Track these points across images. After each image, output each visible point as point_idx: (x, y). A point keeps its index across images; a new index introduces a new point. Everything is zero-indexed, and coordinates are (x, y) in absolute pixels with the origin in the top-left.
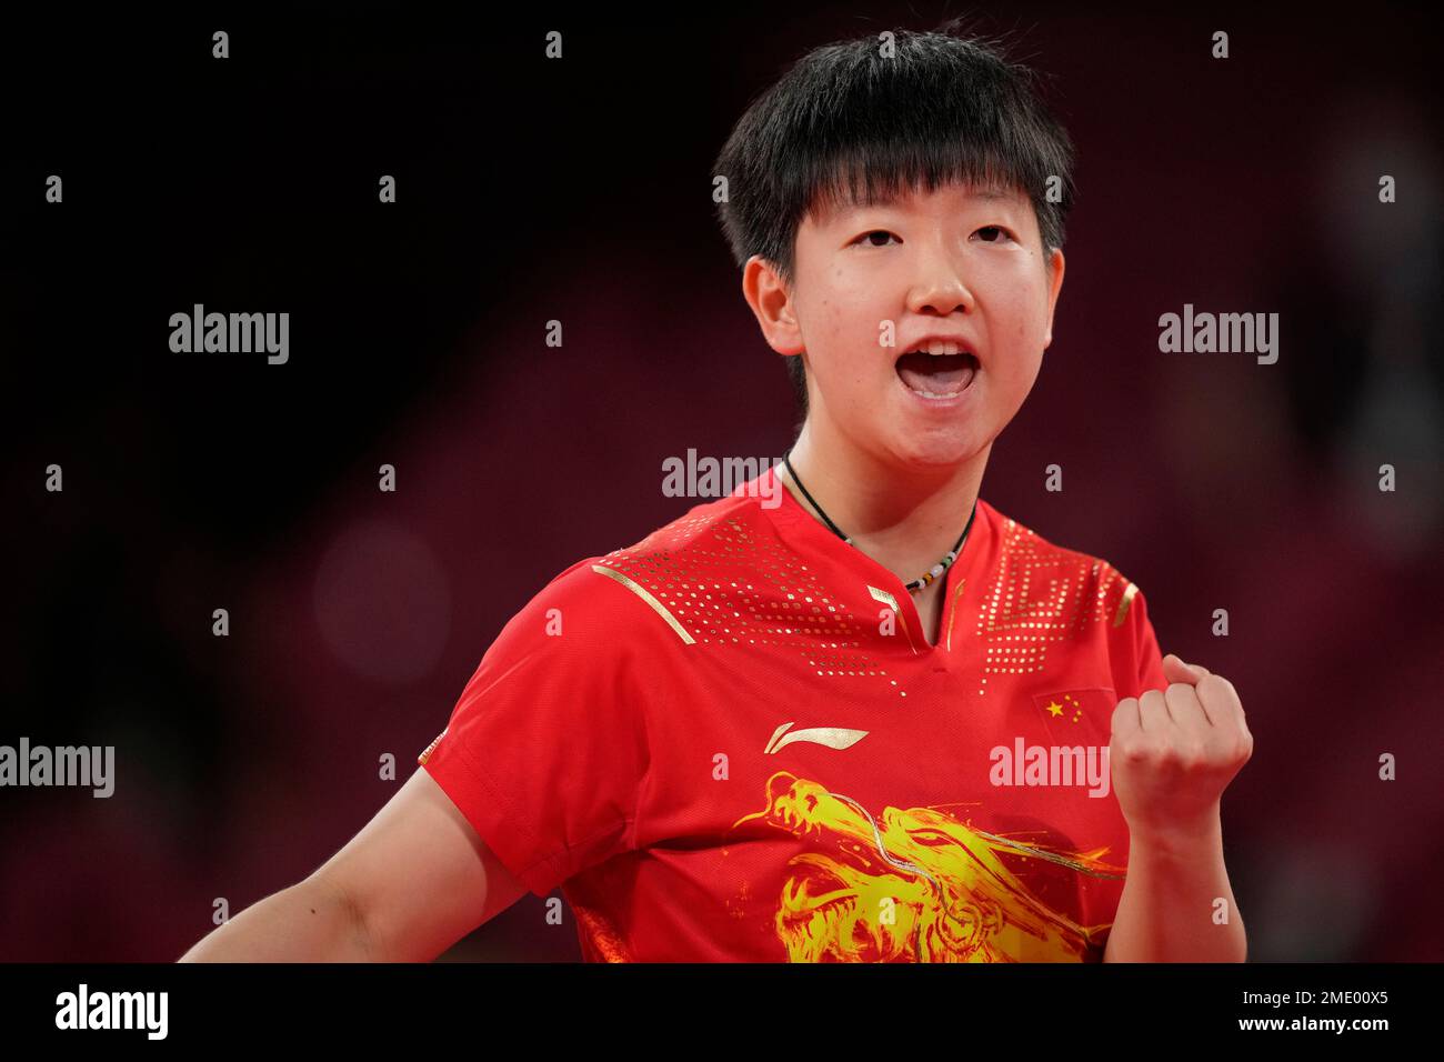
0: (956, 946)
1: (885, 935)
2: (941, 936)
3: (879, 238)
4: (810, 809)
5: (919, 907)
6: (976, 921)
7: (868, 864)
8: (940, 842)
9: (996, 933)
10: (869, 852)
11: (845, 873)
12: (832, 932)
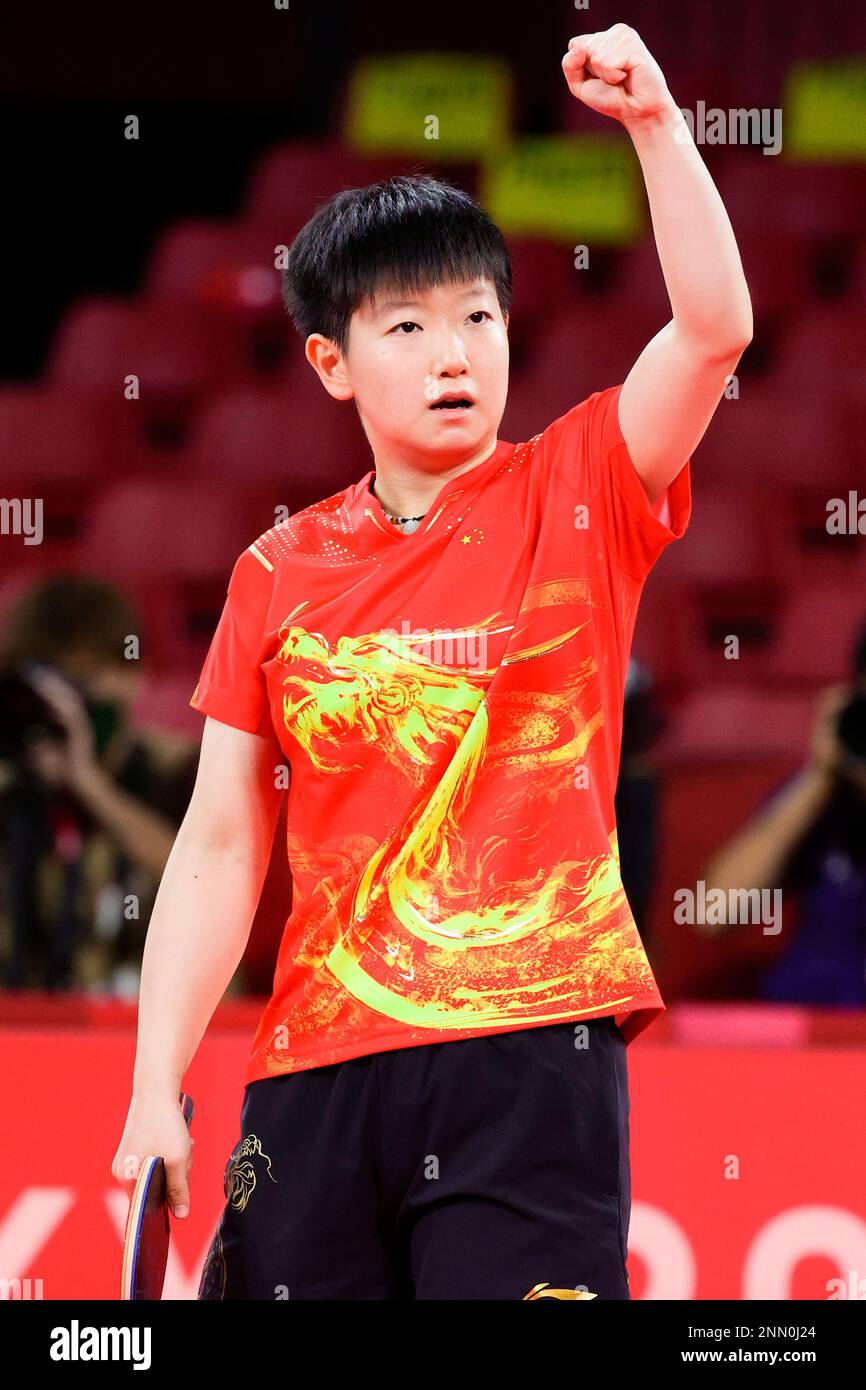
0: (395, 710)
1: (341, 718)
2: (379, 708)
3: (408, 327)
4: (294, 646)
5: (357, 696)
6: (403, 692)
7: (322, 677)
8: (371, 650)
9: (420, 694)
10: (322, 669)
11: (309, 685)
12: (310, 724)
